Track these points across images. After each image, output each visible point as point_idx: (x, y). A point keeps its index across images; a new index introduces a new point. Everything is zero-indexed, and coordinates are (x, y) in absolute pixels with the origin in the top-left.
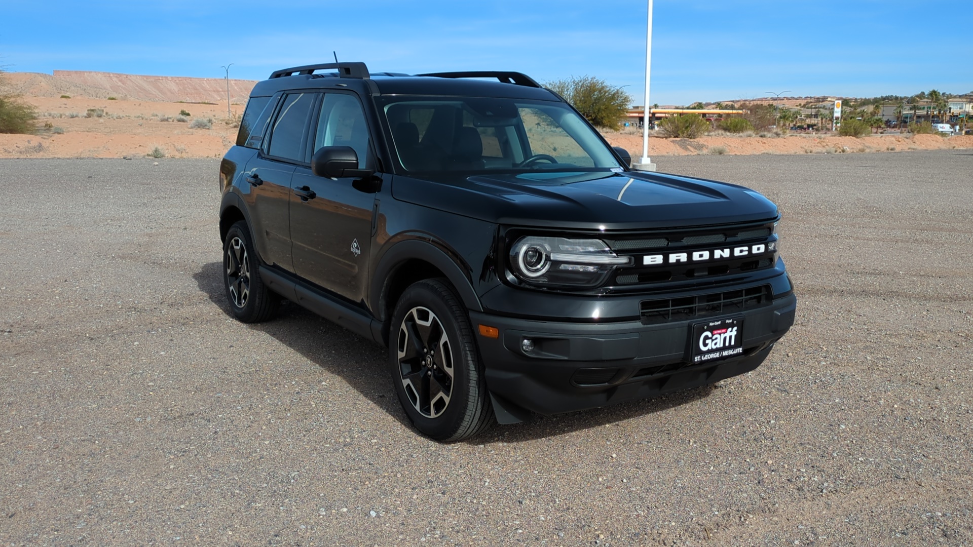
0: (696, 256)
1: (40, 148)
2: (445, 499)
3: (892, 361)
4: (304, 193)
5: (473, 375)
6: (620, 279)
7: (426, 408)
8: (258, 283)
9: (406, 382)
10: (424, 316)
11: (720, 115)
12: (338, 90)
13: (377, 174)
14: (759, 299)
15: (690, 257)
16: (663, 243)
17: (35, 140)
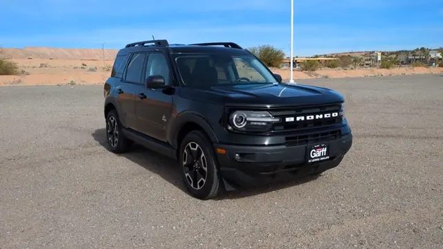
0: (308, 118)
1: (20, 81)
2: (204, 221)
3: (397, 163)
4: (141, 96)
5: (215, 170)
6: (276, 128)
7: (195, 185)
8: (122, 136)
9: (187, 175)
10: (194, 146)
11: (326, 61)
12: (155, 52)
13: (173, 87)
14: (336, 136)
15: (305, 118)
16: (294, 112)
17: (17, 78)
